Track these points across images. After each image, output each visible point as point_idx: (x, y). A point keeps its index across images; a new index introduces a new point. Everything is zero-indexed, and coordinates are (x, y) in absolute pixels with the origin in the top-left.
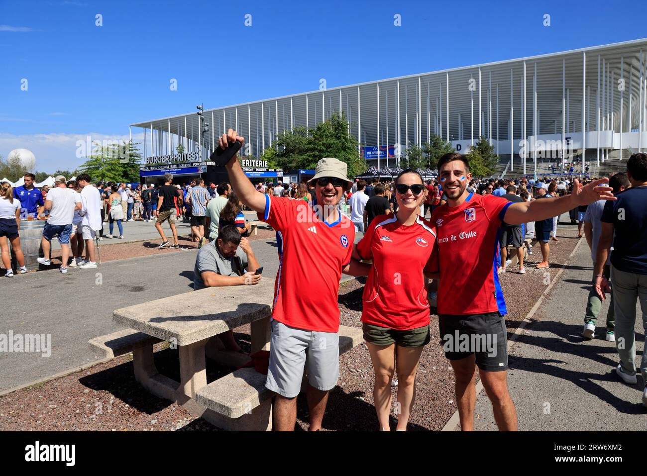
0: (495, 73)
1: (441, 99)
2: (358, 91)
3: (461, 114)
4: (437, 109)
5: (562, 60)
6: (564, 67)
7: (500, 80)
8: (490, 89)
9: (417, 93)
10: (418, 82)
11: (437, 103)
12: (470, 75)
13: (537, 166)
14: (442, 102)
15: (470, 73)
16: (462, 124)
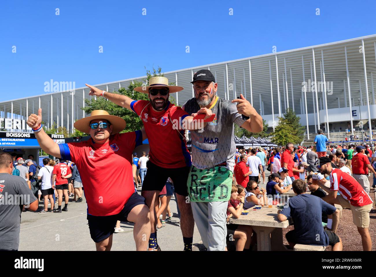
0: (289, 59)
1: (245, 82)
2: (175, 77)
3: (261, 94)
4: (242, 91)
5: (344, 48)
6: (346, 53)
7: (293, 65)
8: (286, 73)
9: (225, 77)
10: (226, 68)
11: (242, 86)
12: (268, 61)
13: (330, 135)
14: (246, 84)
15: (268, 60)
16: (263, 102)
